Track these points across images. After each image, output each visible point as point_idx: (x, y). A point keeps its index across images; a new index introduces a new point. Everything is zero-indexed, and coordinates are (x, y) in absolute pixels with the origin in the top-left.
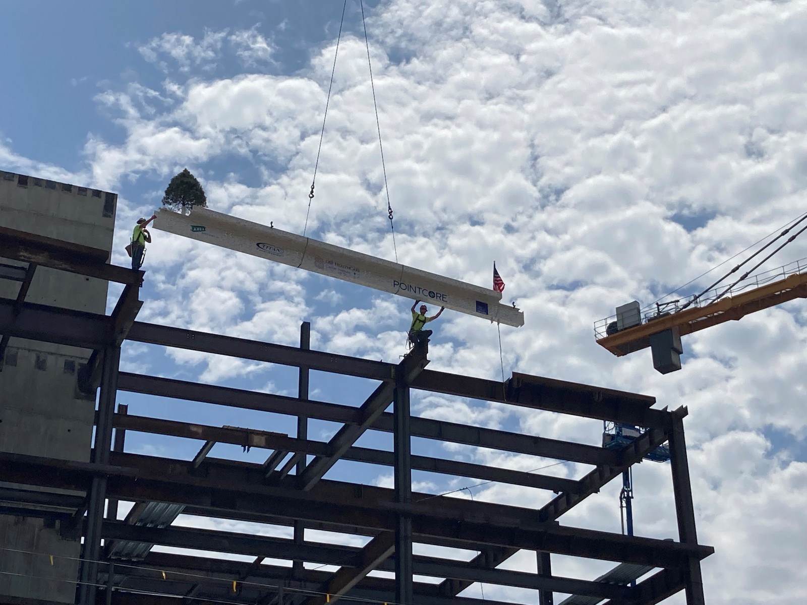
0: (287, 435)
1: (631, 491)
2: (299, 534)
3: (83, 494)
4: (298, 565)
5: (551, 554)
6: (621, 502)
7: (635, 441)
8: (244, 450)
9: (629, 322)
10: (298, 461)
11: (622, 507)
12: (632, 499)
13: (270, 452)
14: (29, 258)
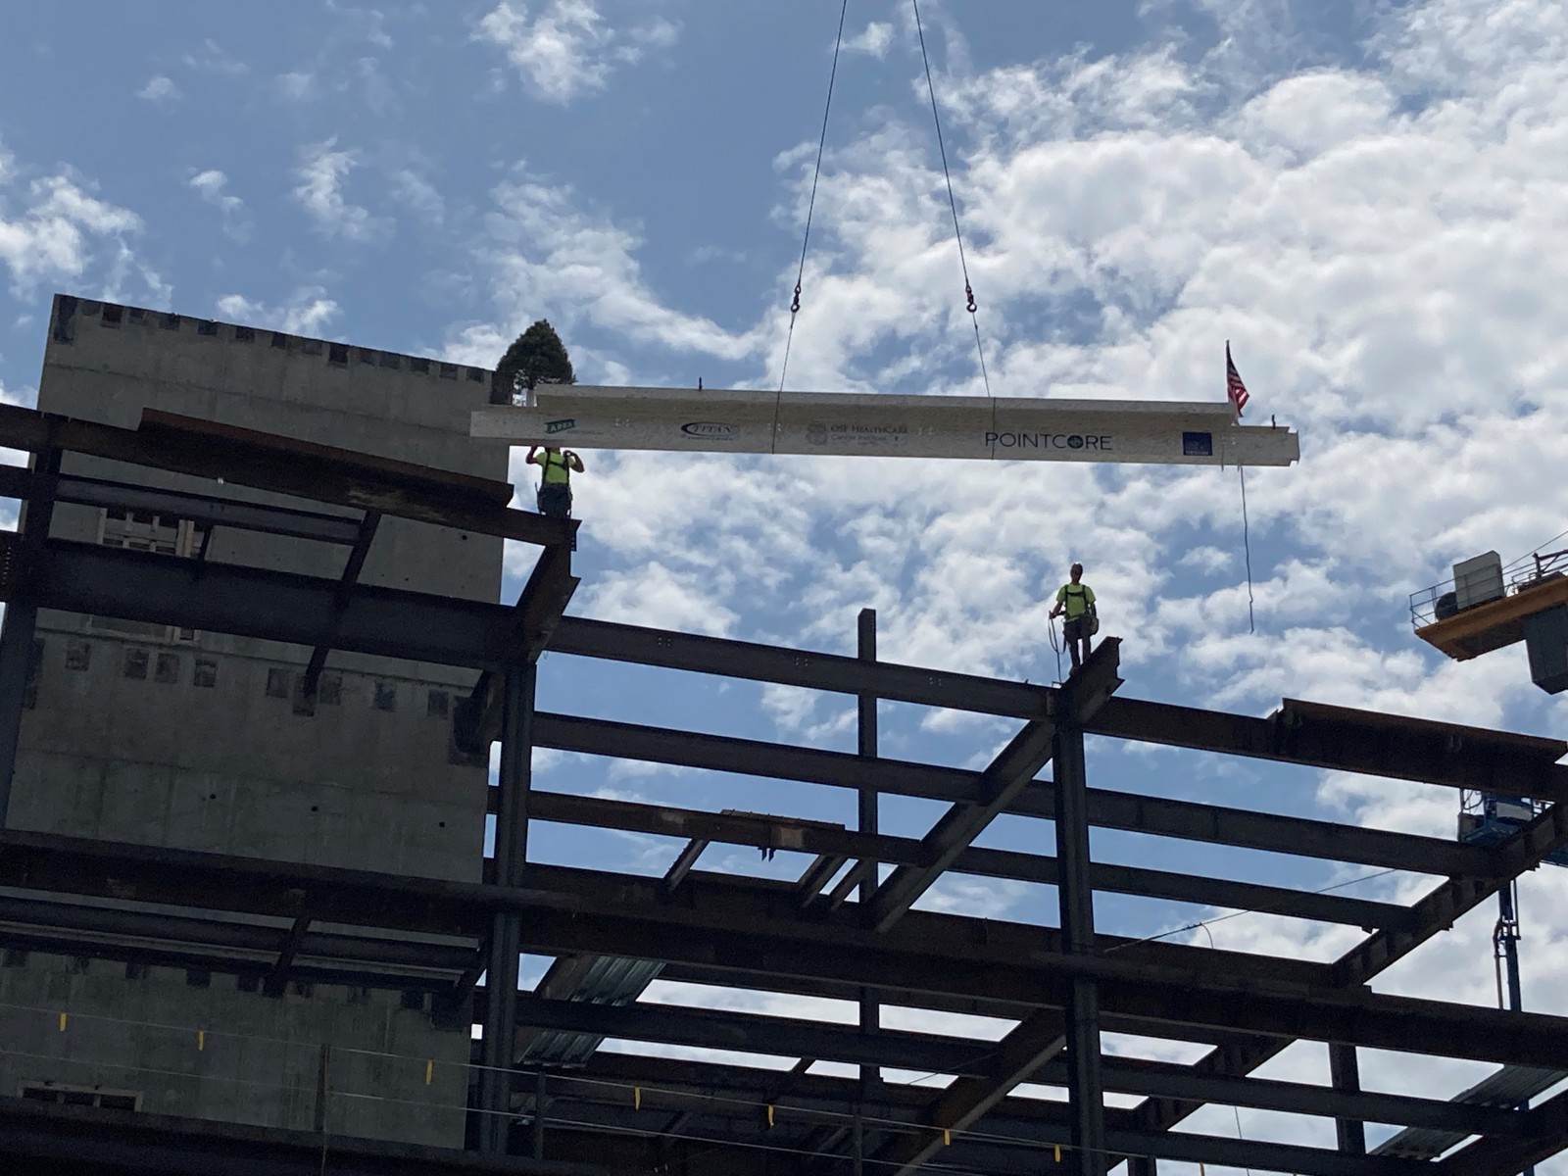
0: (843, 826)
1: (1516, 924)
2: (869, 1014)
3: (472, 943)
4: (869, 1074)
5: (1357, 1048)
6: (1497, 947)
7: (1526, 827)
8: (764, 855)
9: (1480, 593)
10: (863, 877)
11: (1498, 956)
12: (1517, 941)
13: (810, 859)
14: (365, 500)
